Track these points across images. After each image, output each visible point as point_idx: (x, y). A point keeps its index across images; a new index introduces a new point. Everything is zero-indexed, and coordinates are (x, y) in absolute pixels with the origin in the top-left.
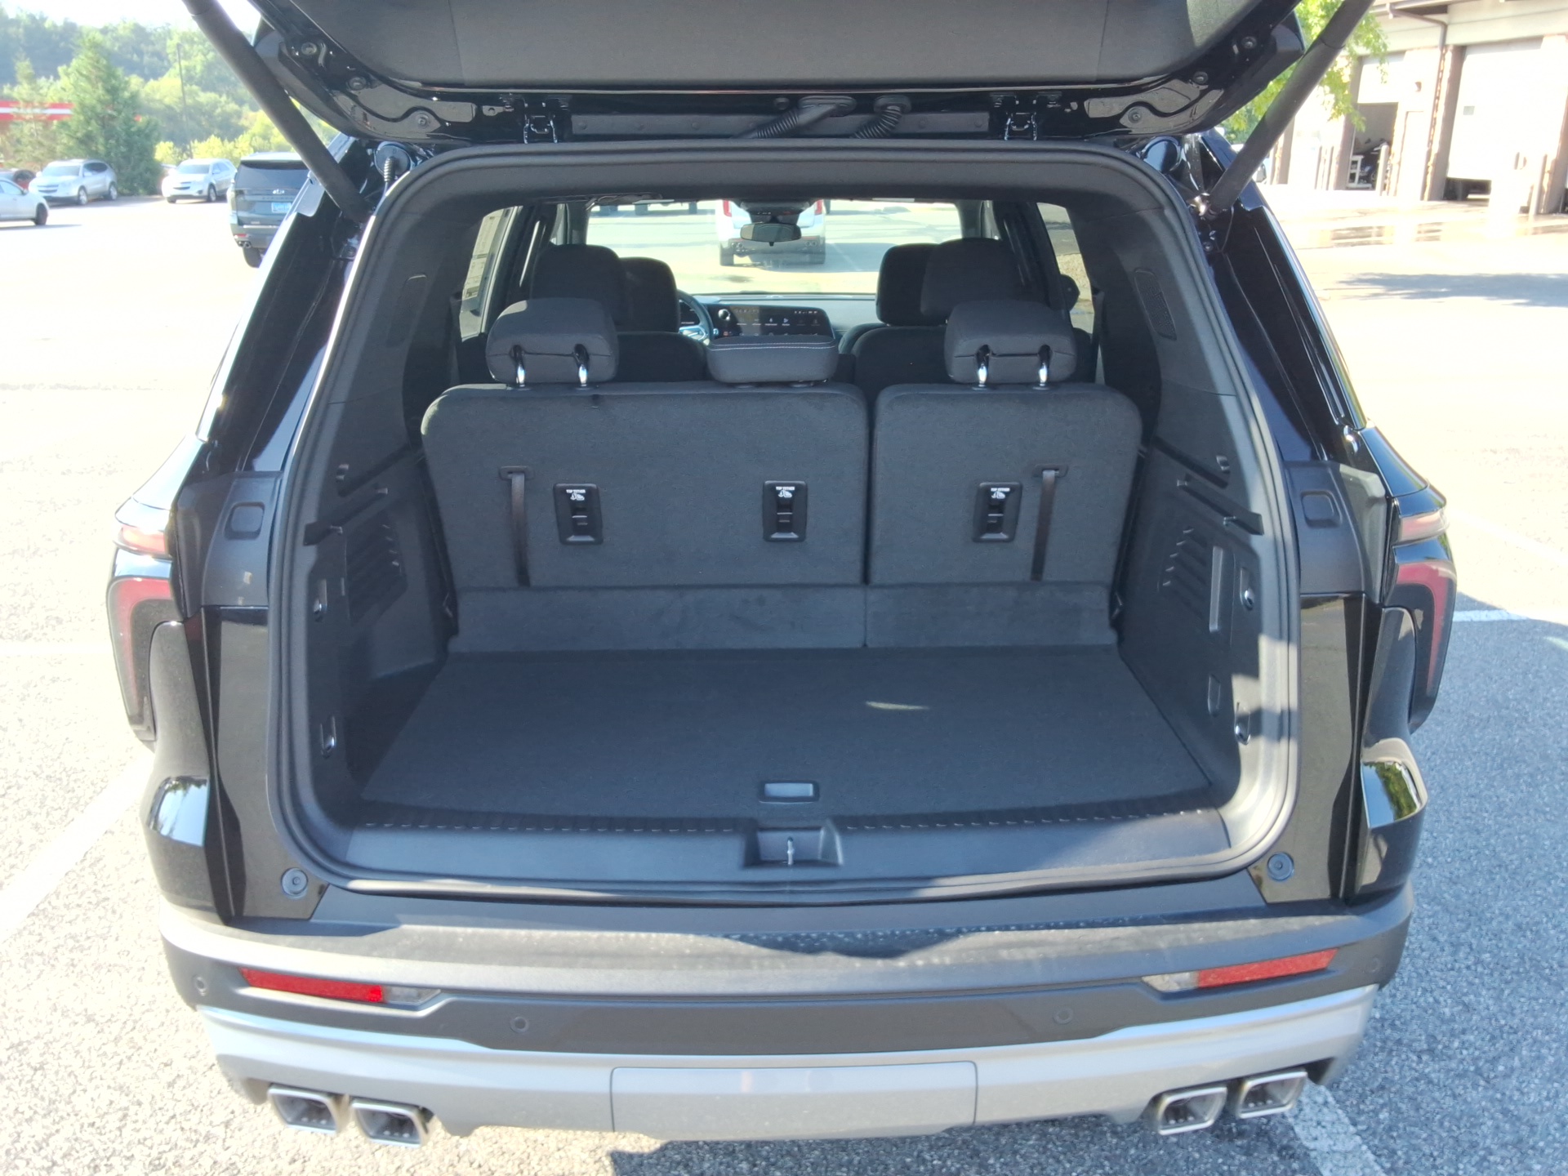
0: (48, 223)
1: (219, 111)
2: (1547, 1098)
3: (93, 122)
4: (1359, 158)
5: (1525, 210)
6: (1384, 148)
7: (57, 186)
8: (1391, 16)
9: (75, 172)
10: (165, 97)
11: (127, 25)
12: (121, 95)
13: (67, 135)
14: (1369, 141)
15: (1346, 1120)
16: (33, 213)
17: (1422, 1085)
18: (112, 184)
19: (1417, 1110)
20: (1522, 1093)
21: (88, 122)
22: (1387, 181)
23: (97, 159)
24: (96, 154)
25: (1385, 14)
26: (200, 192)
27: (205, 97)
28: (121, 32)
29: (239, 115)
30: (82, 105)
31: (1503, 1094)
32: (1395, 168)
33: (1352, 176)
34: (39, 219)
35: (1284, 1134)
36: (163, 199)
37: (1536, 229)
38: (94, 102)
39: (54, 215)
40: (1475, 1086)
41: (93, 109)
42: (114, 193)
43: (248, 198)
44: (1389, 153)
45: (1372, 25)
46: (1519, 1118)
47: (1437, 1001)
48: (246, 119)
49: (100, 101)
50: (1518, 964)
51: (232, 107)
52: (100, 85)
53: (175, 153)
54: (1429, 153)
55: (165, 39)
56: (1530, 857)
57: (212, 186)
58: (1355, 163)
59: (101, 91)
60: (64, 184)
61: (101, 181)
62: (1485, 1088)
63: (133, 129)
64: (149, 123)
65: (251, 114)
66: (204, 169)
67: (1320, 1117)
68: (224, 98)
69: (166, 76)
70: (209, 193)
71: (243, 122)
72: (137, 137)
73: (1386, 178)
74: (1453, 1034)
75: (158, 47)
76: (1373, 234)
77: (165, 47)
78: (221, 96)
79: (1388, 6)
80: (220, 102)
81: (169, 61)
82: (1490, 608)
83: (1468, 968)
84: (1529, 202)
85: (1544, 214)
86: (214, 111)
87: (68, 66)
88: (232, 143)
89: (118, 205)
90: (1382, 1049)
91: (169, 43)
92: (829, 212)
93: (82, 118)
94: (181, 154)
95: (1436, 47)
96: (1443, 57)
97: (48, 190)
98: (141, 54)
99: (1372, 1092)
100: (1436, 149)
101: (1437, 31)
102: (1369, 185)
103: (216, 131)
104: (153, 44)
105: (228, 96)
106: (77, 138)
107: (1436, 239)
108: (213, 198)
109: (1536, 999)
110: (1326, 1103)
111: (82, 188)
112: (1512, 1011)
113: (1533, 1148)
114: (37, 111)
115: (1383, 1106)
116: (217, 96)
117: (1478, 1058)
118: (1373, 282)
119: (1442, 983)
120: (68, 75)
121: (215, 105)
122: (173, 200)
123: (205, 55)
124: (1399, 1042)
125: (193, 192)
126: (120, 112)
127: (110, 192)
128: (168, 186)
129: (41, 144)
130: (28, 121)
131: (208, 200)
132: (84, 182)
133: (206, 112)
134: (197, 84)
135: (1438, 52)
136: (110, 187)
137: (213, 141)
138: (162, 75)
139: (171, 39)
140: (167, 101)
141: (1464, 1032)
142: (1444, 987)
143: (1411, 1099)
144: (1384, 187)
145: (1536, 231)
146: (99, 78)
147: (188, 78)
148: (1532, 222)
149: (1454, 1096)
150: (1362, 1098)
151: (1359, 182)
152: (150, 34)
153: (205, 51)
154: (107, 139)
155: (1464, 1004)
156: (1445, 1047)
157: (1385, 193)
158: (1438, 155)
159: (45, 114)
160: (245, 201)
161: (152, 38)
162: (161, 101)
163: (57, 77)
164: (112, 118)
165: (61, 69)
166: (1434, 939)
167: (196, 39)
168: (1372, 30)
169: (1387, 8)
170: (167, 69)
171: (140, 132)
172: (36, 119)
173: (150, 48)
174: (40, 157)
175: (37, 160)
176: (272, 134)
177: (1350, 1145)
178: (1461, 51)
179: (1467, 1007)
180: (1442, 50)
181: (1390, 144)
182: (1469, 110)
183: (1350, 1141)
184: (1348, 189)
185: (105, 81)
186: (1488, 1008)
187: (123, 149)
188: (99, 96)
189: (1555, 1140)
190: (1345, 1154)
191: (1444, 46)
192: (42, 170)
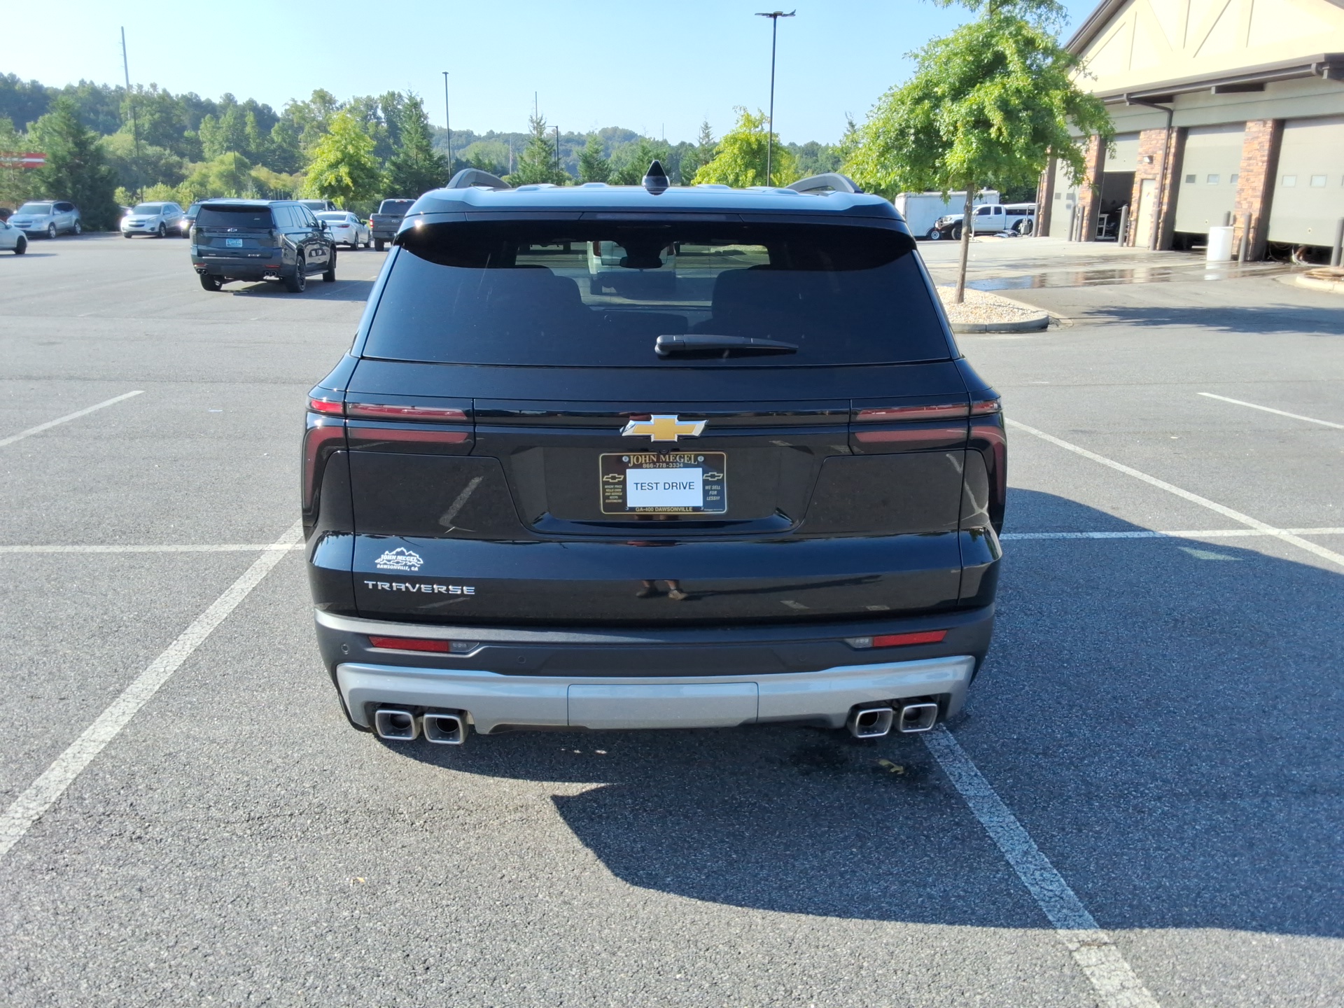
0: (26, 252)
1: (163, 161)
2: (1111, 775)
3: (64, 170)
4: (1105, 216)
5: (1235, 258)
6: (1124, 208)
7: (31, 222)
8: (1128, 104)
9: (46, 210)
10: (118, 149)
11: (85, 89)
12: (88, 148)
13: (40, 180)
14: (1114, 202)
15: (987, 783)
16: (14, 243)
17: (1036, 769)
18: (77, 221)
19: (1030, 779)
20: (1096, 773)
21: (59, 169)
22: (1127, 234)
23: (65, 200)
24: (64, 196)
25: (1123, 102)
26: (153, 229)
27: (152, 150)
28: (81, 95)
29: (180, 166)
30: (55, 156)
31: (1084, 773)
32: (1134, 223)
33: (1100, 231)
34: (20, 250)
35: (950, 788)
36: (121, 234)
37: (1244, 272)
38: (65, 153)
39: (32, 246)
40: (1068, 769)
41: (63, 158)
42: (78, 229)
43: (206, 235)
44: (1128, 212)
45: (1103, 114)
46: (1091, 784)
47: (1054, 731)
48: (186, 169)
49: (70, 153)
50: (1109, 715)
51: (176, 158)
52: (70, 139)
53: (126, 196)
54: (1160, 212)
55: (118, 101)
56: (1131, 664)
57: (162, 224)
58: (1102, 219)
59: (71, 145)
60: (37, 221)
61: (67, 219)
62: (1074, 770)
63: (96, 176)
64: (110, 171)
65: (191, 165)
66: (156, 210)
67: (971, 781)
68: (168, 152)
69: (118, 132)
70: (160, 229)
71: (184, 171)
72: (99, 183)
73: (1126, 232)
74: (1060, 746)
75: (111, 108)
76: (1117, 276)
77: (118, 108)
78: (165, 150)
79: (1125, 95)
80: (164, 154)
81: (121, 119)
82: (1144, 530)
83: (1077, 716)
84: (1238, 251)
85: (1250, 261)
86: (159, 162)
87: (36, 122)
88: (175, 189)
89: (82, 239)
90: (1015, 752)
91: (122, 104)
92: (679, 254)
93: (54, 166)
94: (131, 197)
95: (1164, 128)
96: (1169, 137)
97: (23, 225)
98: (97, 113)
99: (1005, 771)
100: (1165, 208)
101: (1165, 116)
102: (1114, 238)
103: (161, 178)
104: (107, 105)
105: (171, 150)
106: (49, 183)
107: (1167, 280)
108: (164, 235)
109: (1116, 732)
110: (976, 775)
111: (52, 224)
112: (1099, 736)
113: (1096, 796)
114: (16, 159)
115: (1010, 777)
116: (162, 149)
117: (1073, 757)
118: (1109, 313)
119: (1058, 723)
120: (34, 129)
121: (160, 158)
122: (129, 235)
123: (152, 115)
124: (1026, 749)
125: (147, 228)
126: (86, 162)
127: (75, 227)
128: (126, 223)
129: (17, 187)
130: (8, 168)
131: (158, 235)
132: (54, 219)
133: (153, 163)
134: (145, 139)
135: (1164, 134)
136: (75, 224)
137: (160, 187)
138: (115, 131)
139: (124, 101)
140: (119, 153)
141: (1067, 745)
142: (1060, 725)
143: (1027, 774)
144: (1125, 239)
145: (1244, 274)
146: (69, 134)
147: (138, 134)
148: (1241, 267)
149: (1054, 774)
150: (998, 773)
151: (1105, 235)
152: (106, 97)
153: (153, 112)
154: (74, 184)
155: (1070, 732)
156: (1054, 752)
157: (1125, 244)
158: (1167, 213)
159: (22, 162)
160: (204, 237)
161: (107, 100)
162: (113, 153)
163: (25, 131)
164: (79, 166)
165: (29, 125)
166: (1059, 703)
167: (145, 102)
168: (1102, 118)
169: (1125, 98)
170: (119, 126)
171: (102, 179)
172: (14, 167)
173: (105, 108)
174: (17, 198)
175: (13, 200)
176: (208, 182)
177: (987, 793)
178: (1184, 133)
179: (1071, 735)
180: (1169, 131)
181: (1129, 206)
182: (1191, 179)
183: (987, 790)
184: (1097, 240)
185: (74, 136)
186: (1085, 735)
187: (88, 193)
188: (69, 149)
189: (1110, 793)
190: (983, 797)
191: (1170, 127)
192: (17, 209)
